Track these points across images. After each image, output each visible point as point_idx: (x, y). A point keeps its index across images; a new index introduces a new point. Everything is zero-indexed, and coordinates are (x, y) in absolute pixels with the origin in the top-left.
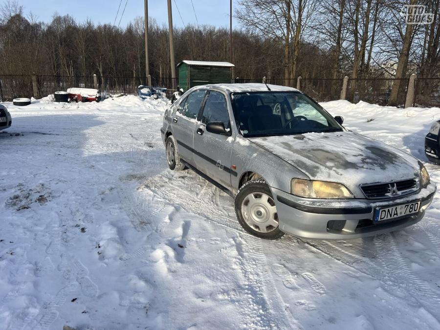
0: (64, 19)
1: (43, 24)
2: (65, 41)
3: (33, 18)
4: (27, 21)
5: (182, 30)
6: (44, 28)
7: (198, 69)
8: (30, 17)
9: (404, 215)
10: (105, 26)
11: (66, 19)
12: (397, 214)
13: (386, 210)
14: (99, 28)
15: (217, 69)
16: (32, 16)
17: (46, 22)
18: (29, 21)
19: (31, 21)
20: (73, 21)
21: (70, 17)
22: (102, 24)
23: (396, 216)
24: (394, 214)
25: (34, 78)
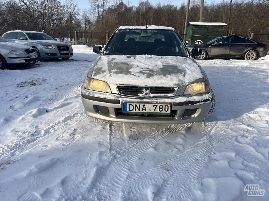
0: (145, 3)
1: (134, 7)
2: (144, 16)
3: (129, 4)
4: (126, 5)
5: (218, 4)
6: (134, 9)
7: (198, 27)
8: (128, 3)
9: (153, 112)
10: (168, 5)
11: (146, 3)
12: (145, 110)
13: (134, 105)
14: (164, 7)
15: (213, 27)
16: (129, 2)
17: (135, 6)
18: (127, 5)
19: (128, 6)
20: (150, 4)
21: (149, 2)
22: (166, 5)
23: (144, 111)
24: (143, 110)
25: (107, 35)
